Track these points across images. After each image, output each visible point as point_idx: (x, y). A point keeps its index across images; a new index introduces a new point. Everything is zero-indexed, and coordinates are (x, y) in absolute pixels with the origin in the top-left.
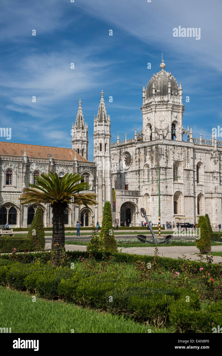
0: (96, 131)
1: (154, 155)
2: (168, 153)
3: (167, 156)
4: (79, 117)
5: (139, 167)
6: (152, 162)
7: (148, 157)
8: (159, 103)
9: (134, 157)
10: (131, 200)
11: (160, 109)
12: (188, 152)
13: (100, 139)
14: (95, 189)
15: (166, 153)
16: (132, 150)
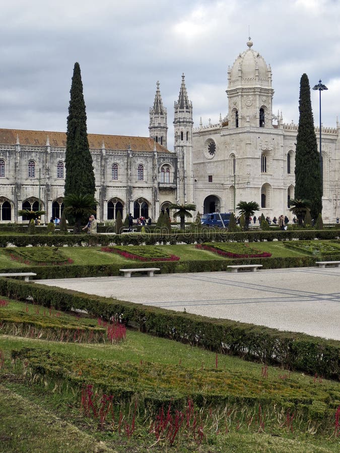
0: (177, 118)
1: (240, 144)
3: (254, 145)
4: (157, 100)
8: (246, 86)
9: (218, 145)
10: (215, 194)
12: (278, 140)
13: (181, 127)
14: (176, 181)
15: (253, 142)
16: (216, 137)
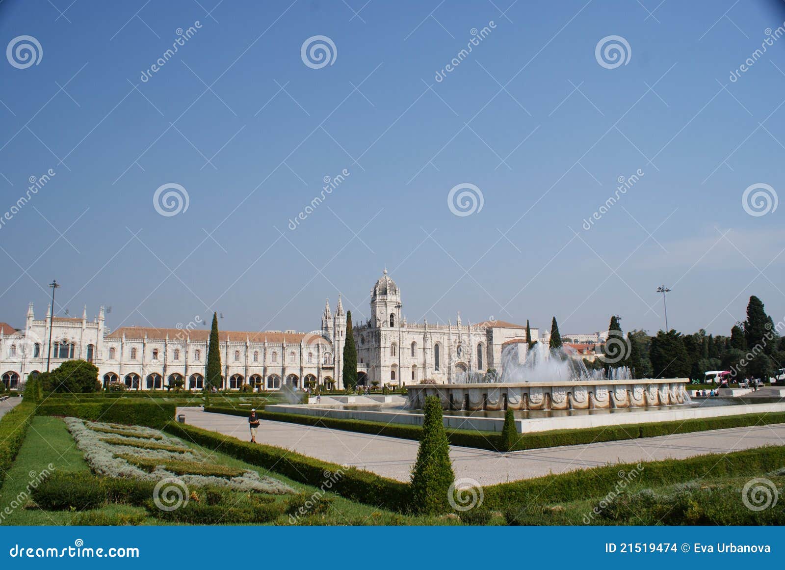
1: (377, 338)
3: (385, 339)
5: (369, 346)
6: (376, 343)
7: (374, 339)
8: (381, 301)
9: (366, 338)
10: (363, 371)
11: (381, 305)
12: (403, 335)
14: (334, 363)
15: (385, 337)
16: (365, 333)
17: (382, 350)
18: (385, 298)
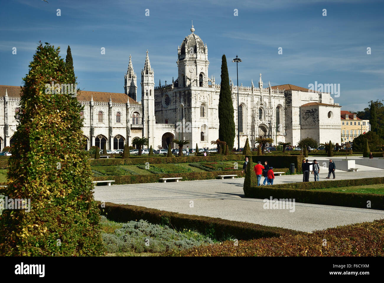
0: (143, 81)
1: (187, 98)
2: (196, 97)
3: (196, 99)
5: (176, 107)
6: (185, 103)
7: (182, 99)
8: (190, 59)
9: (172, 99)
10: (170, 131)
11: (191, 63)
13: (146, 87)
14: (143, 124)
15: (195, 97)
16: (170, 93)
17: (193, 109)
18: (195, 56)
